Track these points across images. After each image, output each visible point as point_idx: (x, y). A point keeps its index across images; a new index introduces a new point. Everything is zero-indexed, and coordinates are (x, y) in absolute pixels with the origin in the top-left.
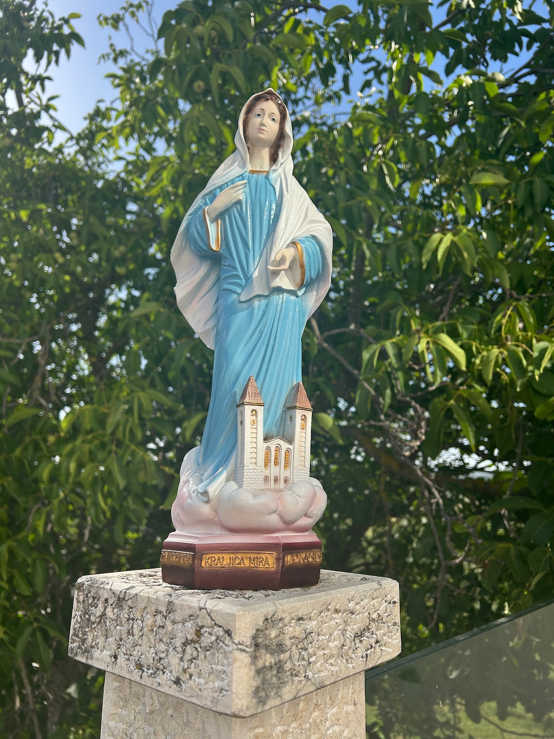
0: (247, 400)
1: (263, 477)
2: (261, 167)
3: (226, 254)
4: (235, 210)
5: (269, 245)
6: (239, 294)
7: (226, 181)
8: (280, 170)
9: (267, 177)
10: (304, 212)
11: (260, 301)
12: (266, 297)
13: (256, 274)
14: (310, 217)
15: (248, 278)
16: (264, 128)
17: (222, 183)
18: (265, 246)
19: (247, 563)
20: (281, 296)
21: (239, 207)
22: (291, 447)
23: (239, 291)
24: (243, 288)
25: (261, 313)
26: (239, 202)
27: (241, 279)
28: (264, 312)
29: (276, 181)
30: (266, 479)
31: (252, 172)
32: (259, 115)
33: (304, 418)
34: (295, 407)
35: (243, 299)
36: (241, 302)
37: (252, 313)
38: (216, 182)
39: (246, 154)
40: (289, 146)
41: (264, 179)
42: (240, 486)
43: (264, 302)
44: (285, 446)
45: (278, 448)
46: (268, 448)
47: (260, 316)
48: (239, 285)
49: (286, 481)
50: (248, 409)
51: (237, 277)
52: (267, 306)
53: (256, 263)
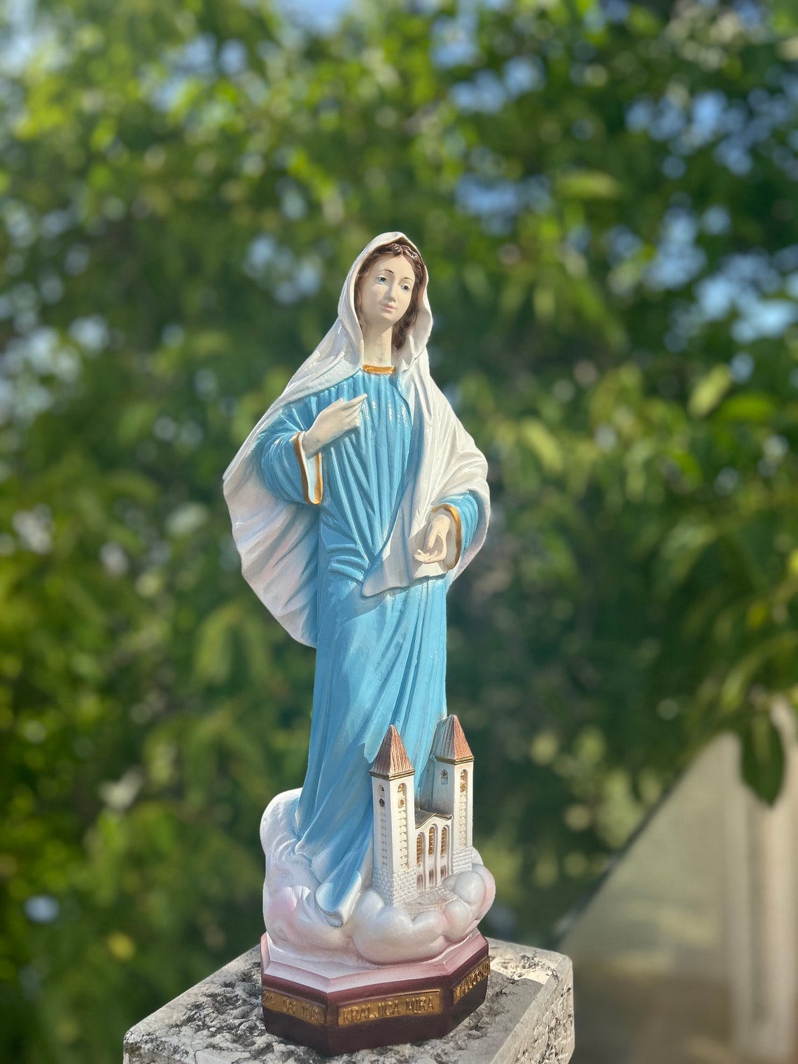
0: (392, 773)
1: (415, 877)
2: (381, 360)
3: (334, 510)
4: (347, 440)
5: (405, 504)
6: (361, 584)
7: (328, 385)
8: (413, 369)
9: (393, 382)
10: (450, 441)
11: (394, 594)
12: (403, 589)
13: (387, 553)
14: (460, 451)
15: (375, 558)
16: (392, 304)
17: (321, 388)
18: (398, 504)
19: (402, 1011)
20: (425, 584)
21: (353, 436)
22: (449, 823)
23: (360, 577)
24: (367, 573)
25: (397, 614)
26: (355, 430)
27: (361, 557)
28: (402, 613)
29: (408, 389)
30: (420, 879)
31: (368, 370)
32: (383, 279)
33: (464, 776)
34: (453, 762)
35: (368, 591)
36: (363, 597)
37: (382, 614)
38: (310, 384)
39: (359, 341)
40: (426, 329)
41: (388, 386)
42: (388, 902)
43: (400, 596)
44: (440, 823)
45: (432, 830)
46: (421, 836)
47: (395, 621)
48: (359, 567)
49: (443, 872)
50: (394, 785)
51: (358, 554)
52: (405, 602)
53: (386, 533)
